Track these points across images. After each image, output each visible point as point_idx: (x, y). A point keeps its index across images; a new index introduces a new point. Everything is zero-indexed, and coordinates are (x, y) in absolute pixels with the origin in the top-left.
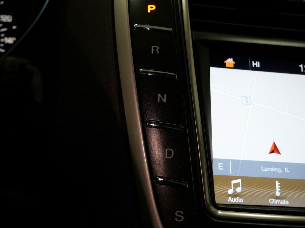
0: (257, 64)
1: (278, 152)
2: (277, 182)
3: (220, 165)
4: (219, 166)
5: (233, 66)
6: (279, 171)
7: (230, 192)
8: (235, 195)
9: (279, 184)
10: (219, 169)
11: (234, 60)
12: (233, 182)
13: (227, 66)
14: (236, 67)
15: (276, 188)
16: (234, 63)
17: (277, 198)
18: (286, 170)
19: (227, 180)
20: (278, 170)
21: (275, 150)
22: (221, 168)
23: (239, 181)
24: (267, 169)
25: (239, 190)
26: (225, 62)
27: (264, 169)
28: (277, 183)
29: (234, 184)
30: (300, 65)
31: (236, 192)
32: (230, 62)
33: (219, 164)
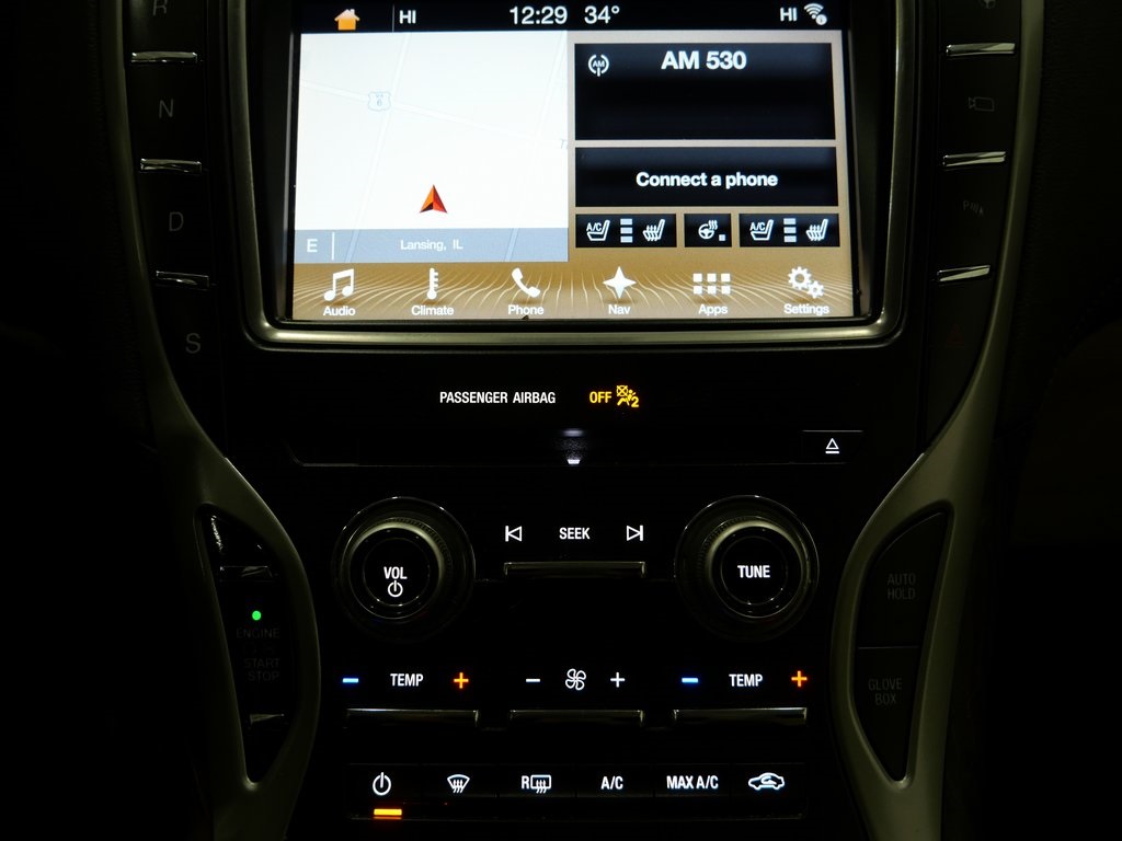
0: (411, 17)
1: (442, 208)
2: (432, 270)
3: (312, 243)
4: (309, 245)
5: (354, 28)
6: (440, 247)
7: (330, 296)
8: (337, 303)
9: (437, 274)
10: (309, 250)
11: (356, 14)
12: (337, 276)
13: (340, 28)
14: (362, 27)
15: (428, 284)
16: (358, 19)
17: (430, 303)
18: (456, 244)
19: (324, 272)
20: (436, 245)
21: (435, 203)
22: (312, 248)
23: (350, 273)
24: (412, 246)
25: (348, 291)
26: (336, 19)
27: (405, 245)
28: (433, 273)
29: (338, 281)
30: (513, 8)
31: (342, 296)
32: (348, 17)
33: (309, 241)
